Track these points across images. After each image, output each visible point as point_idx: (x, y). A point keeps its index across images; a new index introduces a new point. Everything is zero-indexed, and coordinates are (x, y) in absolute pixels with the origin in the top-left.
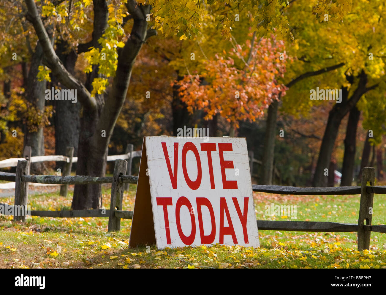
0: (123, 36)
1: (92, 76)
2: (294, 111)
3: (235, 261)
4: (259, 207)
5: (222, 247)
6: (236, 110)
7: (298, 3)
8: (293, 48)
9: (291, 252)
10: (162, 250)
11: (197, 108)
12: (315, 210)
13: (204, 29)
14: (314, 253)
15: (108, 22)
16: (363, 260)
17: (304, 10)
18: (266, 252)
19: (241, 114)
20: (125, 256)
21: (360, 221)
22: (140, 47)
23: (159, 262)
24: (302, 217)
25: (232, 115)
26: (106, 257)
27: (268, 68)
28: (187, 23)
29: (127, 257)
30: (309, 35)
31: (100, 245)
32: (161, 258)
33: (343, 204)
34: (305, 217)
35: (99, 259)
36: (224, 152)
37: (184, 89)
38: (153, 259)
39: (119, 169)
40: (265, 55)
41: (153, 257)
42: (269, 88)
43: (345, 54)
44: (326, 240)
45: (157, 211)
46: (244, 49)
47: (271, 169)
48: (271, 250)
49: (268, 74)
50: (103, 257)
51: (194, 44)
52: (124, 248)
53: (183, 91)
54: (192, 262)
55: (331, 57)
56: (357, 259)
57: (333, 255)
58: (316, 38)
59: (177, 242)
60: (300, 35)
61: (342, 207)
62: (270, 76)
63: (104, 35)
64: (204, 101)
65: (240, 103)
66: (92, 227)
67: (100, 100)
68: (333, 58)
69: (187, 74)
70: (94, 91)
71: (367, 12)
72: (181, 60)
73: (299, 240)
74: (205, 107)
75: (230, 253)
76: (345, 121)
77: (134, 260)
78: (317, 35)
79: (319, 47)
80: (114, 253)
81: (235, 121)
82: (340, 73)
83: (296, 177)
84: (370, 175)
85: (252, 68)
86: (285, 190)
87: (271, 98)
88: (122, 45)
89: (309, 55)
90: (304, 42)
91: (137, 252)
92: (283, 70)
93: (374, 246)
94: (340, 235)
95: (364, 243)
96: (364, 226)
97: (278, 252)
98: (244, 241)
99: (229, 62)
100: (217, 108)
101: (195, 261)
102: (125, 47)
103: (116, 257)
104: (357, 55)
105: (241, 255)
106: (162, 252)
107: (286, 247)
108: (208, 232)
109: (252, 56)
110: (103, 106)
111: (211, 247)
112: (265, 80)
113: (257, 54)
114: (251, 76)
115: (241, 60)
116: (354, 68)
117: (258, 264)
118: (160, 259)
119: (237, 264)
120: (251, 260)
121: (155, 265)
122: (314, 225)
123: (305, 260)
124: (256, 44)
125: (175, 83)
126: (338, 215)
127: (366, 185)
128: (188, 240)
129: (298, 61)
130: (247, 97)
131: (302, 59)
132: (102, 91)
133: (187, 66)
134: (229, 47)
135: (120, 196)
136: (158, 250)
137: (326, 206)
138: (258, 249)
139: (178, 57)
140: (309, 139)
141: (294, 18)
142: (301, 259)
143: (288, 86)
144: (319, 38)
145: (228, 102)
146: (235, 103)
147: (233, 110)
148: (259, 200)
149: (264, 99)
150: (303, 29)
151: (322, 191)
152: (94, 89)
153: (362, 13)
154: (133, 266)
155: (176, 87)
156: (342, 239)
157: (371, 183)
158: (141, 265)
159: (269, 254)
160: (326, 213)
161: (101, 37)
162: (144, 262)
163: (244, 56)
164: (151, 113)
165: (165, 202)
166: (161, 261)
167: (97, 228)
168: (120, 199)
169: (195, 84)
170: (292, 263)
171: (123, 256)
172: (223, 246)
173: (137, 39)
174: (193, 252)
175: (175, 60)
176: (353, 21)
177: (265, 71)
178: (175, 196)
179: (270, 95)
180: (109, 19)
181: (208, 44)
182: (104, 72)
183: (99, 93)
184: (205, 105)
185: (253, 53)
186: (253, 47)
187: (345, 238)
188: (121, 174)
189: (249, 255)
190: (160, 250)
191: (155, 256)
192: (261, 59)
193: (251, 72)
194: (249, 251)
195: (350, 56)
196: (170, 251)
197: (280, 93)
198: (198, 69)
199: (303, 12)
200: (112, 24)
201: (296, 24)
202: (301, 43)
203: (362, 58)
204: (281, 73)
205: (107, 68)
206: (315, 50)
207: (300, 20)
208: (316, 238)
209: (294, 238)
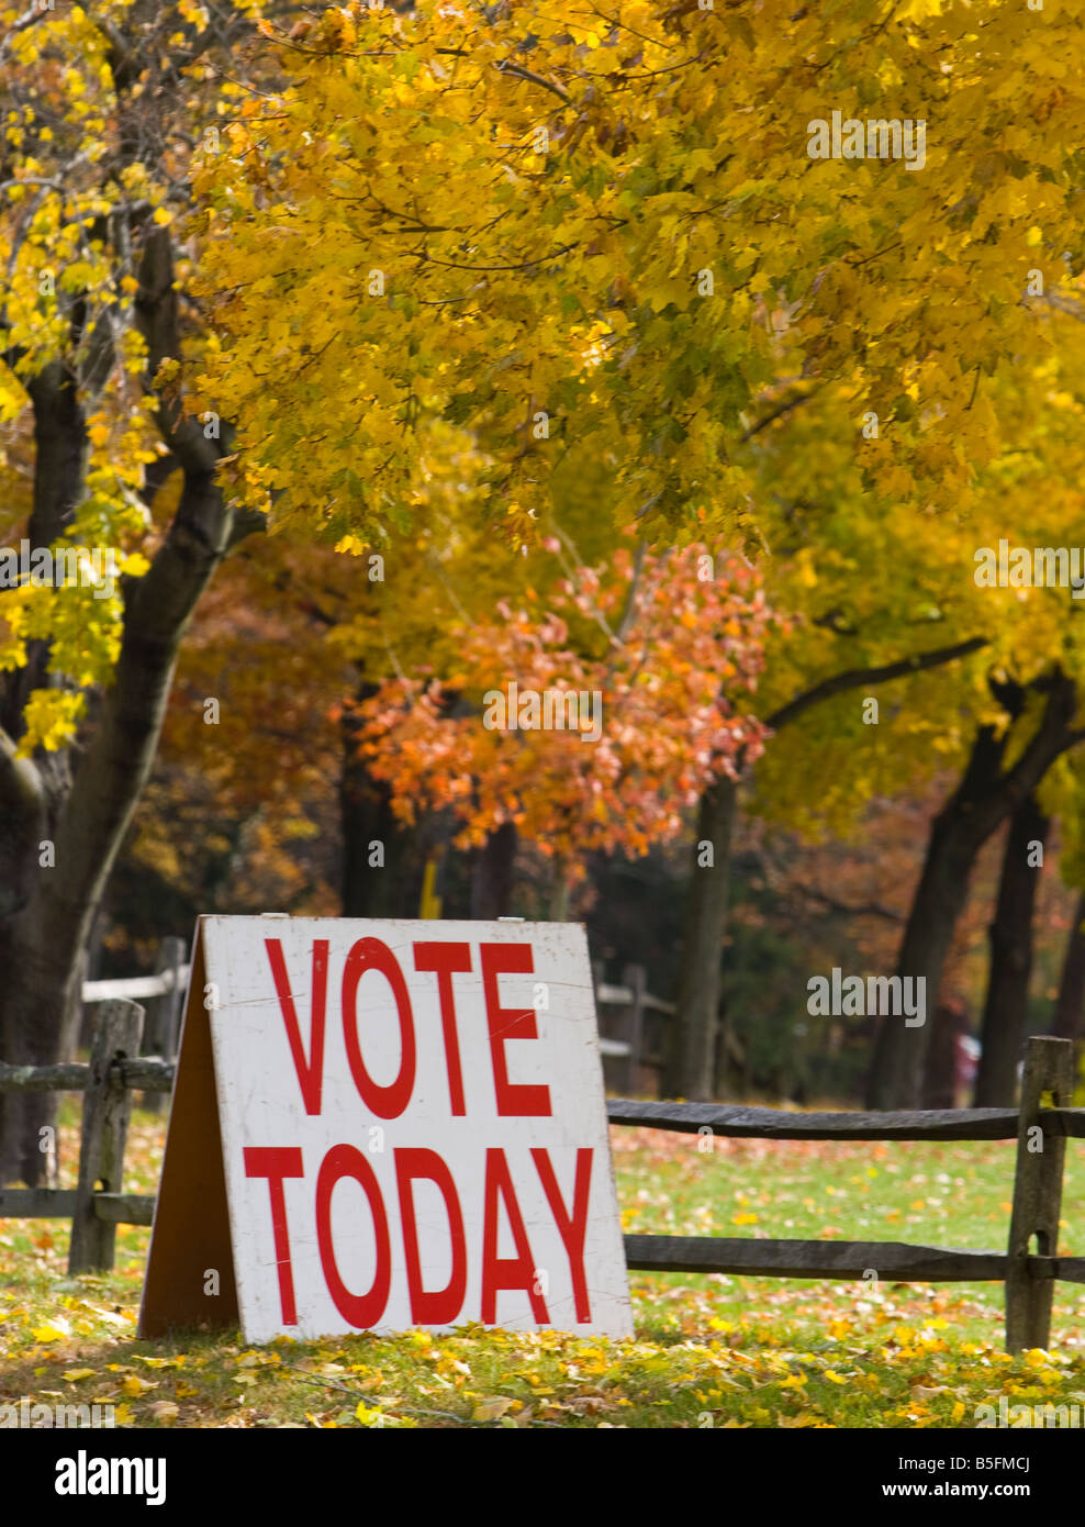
0: (146, 533)
1: (24, 682)
2: (802, 814)
3: (536, 1392)
4: (656, 1179)
5: (490, 1338)
6: (574, 813)
7: (811, 413)
8: (795, 580)
9: (748, 1358)
10: (262, 1348)
11: (430, 803)
12: (862, 1196)
13: (461, 506)
14: (837, 1363)
15: (89, 478)
16: (1016, 1390)
17: (835, 439)
18: (655, 1357)
19: (592, 825)
20: (123, 1369)
21: (1016, 1239)
22: (204, 575)
23: (251, 1392)
24: (811, 1218)
25: (558, 832)
26: (49, 1375)
27: (697, 655)
28: (366, 491)
29: (128, 1372)
30: (851, 531)
31: (30, 1325)
32: (258, 1378)
33: (972, 1170)
34: (822, 1218)
35: (23, 1380)
36: (501, 976)
37: (380, 730)
38: (229, 1382)
39: (111, 1038)
40: (684, 608)
41: (226, 1372)
42: (701, 731)
43: (989, 604)
44: (897, 1309)
45: (247, 1198)
46: (606, 581)
47: (710, 1036)
48: (676, 1349)
49: (697, 677)
50: (39, 1372)
51: (420, 563)
52: (119, 1338)
53: (375, 739)
54: (374, 1392)
55: (934, 613)
56: (996, 1387)
57: (907, 1371)
58: (880, 543)
59: (321, 1319)
60: (821, 532)
61: (968, 1183)
62: (703, 685)
63: (71, 530)
64: (454, 776)
65: (589, 788)
66: (17, 1254)
67: (56, 773)
68: (942, 619)
69: (393, 677)
70: (29, 739)
71: (1074, 447)
72: (373, 622)
73: (794, 1308)
74: (458, 798)
75: (519, 1359)
76: (992, 853)
77: (155, 1385)
78: (885, 532)
79: (892, 577)
80: (79, 1355)
81: (569, 853)
82: (967, 676)
83: (817, 1064)
84: (1053, 1068)
85: (638, 656)
86: (734, 1122)
87: (709, 768)
88: (138, 566)
89: (851, 605)
90: (835, 557)
91: (168, 1354)
92: (752, 662)
93: (1074, 1335)
94: (948, 1292)
95: (1028, 1325)
96: (1030, 1261)
97: (700, 1355)
98: (573, 1315)
99: (548, 633)
100: (505, 805)
101: (386, 1392)
102: (151, 573)
103: (86, 1372)
104: (1035, 608)
105: (561, 1366)
106: (262, 1354)
107: (735, 1335)
108: (436, 1279)
109: (637, 609)
110: (66, 795)
111: (447, 1337)
112: (683, 701)
113: (657, 601)
114: (631, 682)
115: (594, 622)
116: (1023, 655)
117: (623, 1401)
118: (251, 1381)
119: (545, 1402)
120: (598, 1388)
121: (233, 1403)
122: (843, 1252)
123: (800, 1390)
124: (650, 565)
125: (347, 708)
126: (951, 1214)
127: (1037, 1103)
128: (362, 1311)
129: (812, 629)
130: (616, 762)
131: (826, 620)
132: (61, 740)
133: (394, 646)
134: (550, 572)
135: (116, 1138)
136: (246, 1348)
137: (907, 1176)
138: (625, 1345)
139: (362, 609)
140: (862, 921)
141: (796, 466)
142: (783, 1384)
143: (776, 721)
144: (893, 544)
145: (546, 783)
146: (570, 784)
147: (565, 811)
148: (658, 1154)
149: (681, 770)
150: (832, 510)
151: (872, 1126)
152: (32, 732)
153: (1054, 450)
154: (152, 1406)
155: (352, 724)
156: (955, 1306)
157: (1056, 1099)
158: (183, 1402)
159: (663, 1364)
160: (904, 1205)
161: (62, 535)
162: (194, 1392)
163: (607, 610)
164: (268, 818)
165: (275, 1164)
166: (256, 1387)
167: (35, 1257)
168: (115, 1149)
169: (423, 711)
170: (748, 1400)
171: (114, 1368)
172: (494, 1332)
173: (198, 546)
174: (380, 1356)
175: (350, 621)
176: (1021, 482)
177: (685, 667)
178: (314, 1141)
179: (703, 757)
180: (94, 469)
181: (475, 564)
182: (70, 668)
183: (50, 745)
184: (457, 793)
185: (639, 599)
186: (642, 577)
187: (966, 1303)
188: (121, 1054)
189: (588, 1369)
190: (254, 1346)
191: (236, 1372)
192: (670, 622)
193: (633, 668)
194: (592, 1353)
195: (1010, 611)
196: (293, 1353)
197: (741, 752)
198: (436, 657)
199: (829, 447)
200: (102, 486)
201: (806, 490)
202: (823, 560)
203: (1049, 622)
204: (745, 675)
205: (80, 651)
206: (875, 590)
207: (818, 476)
208: (856, 1300)
209: (774, 1300)
